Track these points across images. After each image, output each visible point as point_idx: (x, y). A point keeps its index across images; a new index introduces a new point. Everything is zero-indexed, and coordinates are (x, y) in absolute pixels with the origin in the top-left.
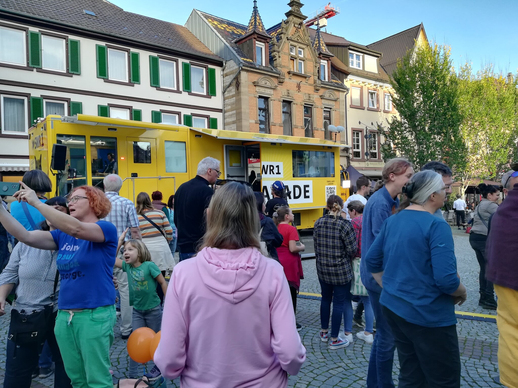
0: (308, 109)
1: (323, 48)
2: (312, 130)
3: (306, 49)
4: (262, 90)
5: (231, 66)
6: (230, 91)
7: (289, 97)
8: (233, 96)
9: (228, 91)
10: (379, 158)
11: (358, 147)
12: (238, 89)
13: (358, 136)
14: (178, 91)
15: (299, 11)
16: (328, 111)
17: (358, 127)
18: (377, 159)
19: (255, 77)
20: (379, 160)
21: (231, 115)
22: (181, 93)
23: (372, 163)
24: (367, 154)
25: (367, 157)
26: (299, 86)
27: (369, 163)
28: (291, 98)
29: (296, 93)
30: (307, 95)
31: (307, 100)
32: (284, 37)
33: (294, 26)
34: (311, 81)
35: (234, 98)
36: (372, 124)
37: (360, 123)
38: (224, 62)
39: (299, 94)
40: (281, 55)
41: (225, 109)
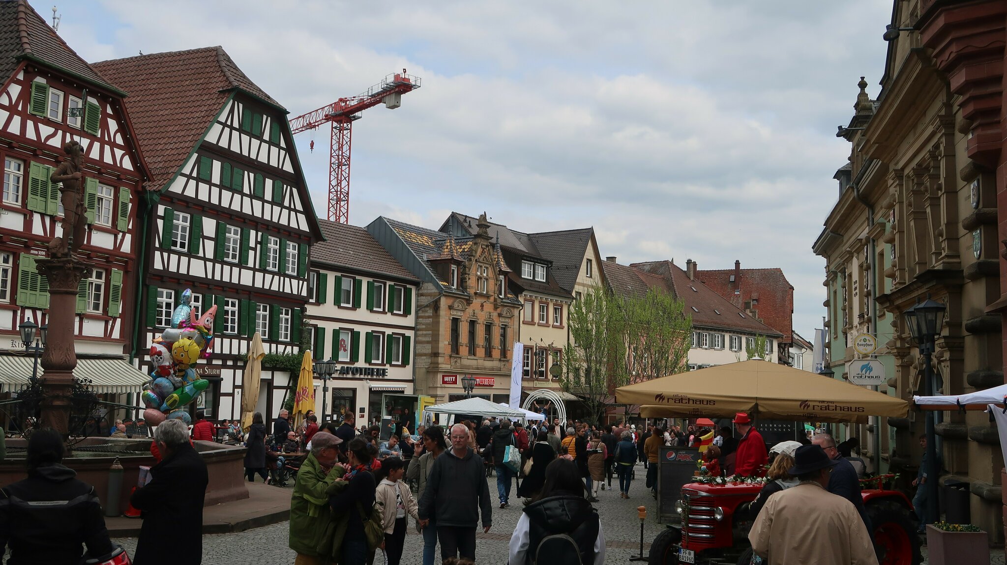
0: (488, 327)
1: (502, 263)
2: (490, 348)
3: (490, 268)
4: (455, 313)
5: (429, 288)
6: (426, 311)
7: (475, 317)
8: (429, 317)
9: (423, 311)
10: (546, 377)
11: (527, 366)
12: (436, 312)
13: (528, 353)
14: (384, 312)
15: (486, 233)
16: (504, 328)
17: (529, 343)
18: (544, 378)
19: (450, 301)
20: (547, 380)
21: (425, 335)
22: (386, 313)
23: (539, 382)
24: (535, 373)
25: (536, 376)
26: (482, 306)
27: (537, 382)
28: (476, 318)
29: (480, 313)
30: (488, 313)
31: (488, 319)
32: (474, 260)
33: (482, 247)
34: (492, 299)
35: (431, 319)
36: (542, 340)
37: (530, 339)
38: (421, 283)
39: (482, 313)
40: (470, 277)
41: (418, 327)
